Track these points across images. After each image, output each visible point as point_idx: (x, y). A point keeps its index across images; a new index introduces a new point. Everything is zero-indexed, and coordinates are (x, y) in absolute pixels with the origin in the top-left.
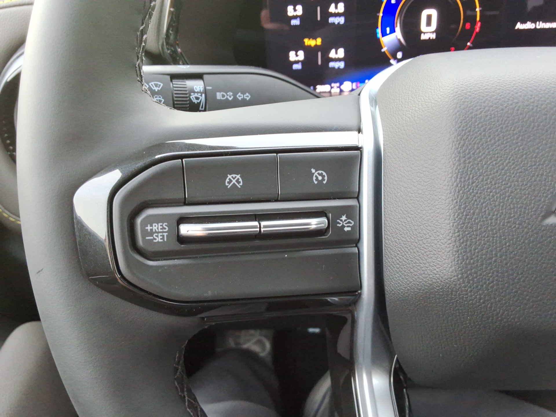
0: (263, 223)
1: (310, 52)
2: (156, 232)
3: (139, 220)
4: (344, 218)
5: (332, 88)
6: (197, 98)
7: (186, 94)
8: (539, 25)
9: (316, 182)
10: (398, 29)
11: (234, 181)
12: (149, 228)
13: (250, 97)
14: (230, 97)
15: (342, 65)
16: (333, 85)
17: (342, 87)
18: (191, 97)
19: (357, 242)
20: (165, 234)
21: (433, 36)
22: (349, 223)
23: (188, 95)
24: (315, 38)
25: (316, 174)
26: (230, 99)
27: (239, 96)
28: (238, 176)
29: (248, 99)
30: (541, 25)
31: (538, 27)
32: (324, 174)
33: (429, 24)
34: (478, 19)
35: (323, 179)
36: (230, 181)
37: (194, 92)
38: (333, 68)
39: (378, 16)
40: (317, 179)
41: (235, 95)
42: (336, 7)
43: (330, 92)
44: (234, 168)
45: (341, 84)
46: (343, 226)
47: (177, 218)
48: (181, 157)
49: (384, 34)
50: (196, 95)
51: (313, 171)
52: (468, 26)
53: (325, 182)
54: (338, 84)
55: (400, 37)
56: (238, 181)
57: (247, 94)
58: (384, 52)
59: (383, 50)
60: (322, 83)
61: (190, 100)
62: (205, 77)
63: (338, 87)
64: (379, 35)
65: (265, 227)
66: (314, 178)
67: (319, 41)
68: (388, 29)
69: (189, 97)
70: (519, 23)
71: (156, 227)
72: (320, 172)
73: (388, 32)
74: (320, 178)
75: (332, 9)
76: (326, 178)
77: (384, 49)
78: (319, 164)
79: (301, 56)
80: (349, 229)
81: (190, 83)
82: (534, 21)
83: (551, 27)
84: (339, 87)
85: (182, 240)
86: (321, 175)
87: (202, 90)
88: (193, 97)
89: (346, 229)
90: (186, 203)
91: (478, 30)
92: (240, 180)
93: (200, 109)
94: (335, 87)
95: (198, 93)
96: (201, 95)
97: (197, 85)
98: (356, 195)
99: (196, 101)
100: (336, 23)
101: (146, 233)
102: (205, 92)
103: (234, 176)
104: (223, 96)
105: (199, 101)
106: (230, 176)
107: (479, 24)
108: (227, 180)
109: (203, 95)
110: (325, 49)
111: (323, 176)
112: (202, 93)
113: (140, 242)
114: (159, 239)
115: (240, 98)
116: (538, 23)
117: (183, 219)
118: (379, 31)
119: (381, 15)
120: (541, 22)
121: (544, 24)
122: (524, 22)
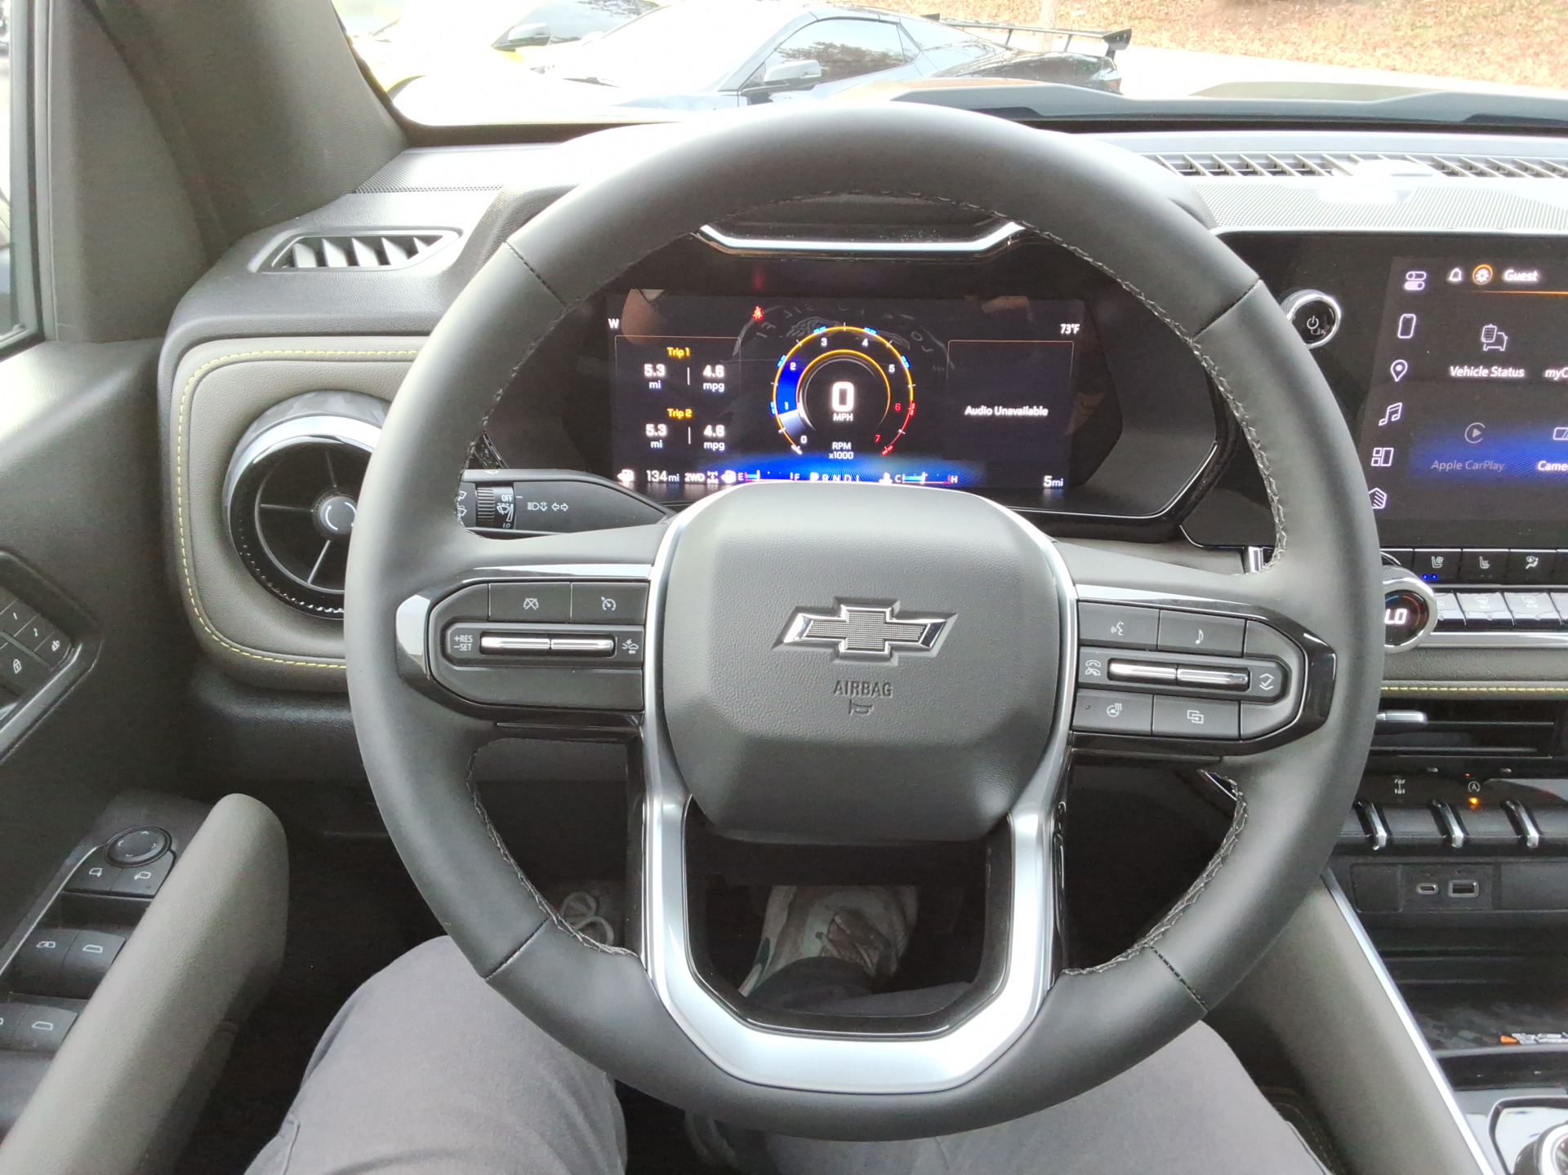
0: (554, 641)
1: (676, 426)
2: (462, 643)
3: (449, 632)
4: (629, 642)
5: (708, 477)
6: (504, 509)
7: (492, 504)
8: (998, 411)
9: (605, 609)
10: (800, 405)
11: (531, 604)
12: (457, 639)
13: (567, 507)
14: (544, 507)
15: (722, 447)
16: (709, 473)
17: (723, 477)
18: (498, 507)
19: (642, 665)
20: (470, 645)
21: (850, 418)
22: (634, 646)
23: (494, 505)
24: (683, 409)
25: (605, 602)
26: (544, 510)
27: (555, 507)
28: (535, 600)
29: (565, 510)
30: (1001, 411)
31: (997, 414)
32: (613, 602)
33: (843, 401)
34: (912, 398)
35: (612, 606)
36: (528, 604)
37: (502, 502)
38: (710, 450)
39: (773, 386)
40: (606, 606)
41: (549, 507)
42: (713, 371)
43: (705, 483)
44: (532, 593)
45: (721, 472)
46: (628, 650)
47: (480, 632)
48: (488, 582)
49: (781, 410)
50: (503, 505)
51: (603, 598)
52: (898, 407)
53: (613, 609)
54: (716, 473)
55: (804, 415)
56: (534, 604)
57: (565, 505)
58: (782, 434)
59: (780, 431)
60: (694, 470)
61: (497, 510)
62: (515, 484)
63: (716, 477)
64: (774, 411)
65: (555, 644)
66: (604, 605)
67: (689, 413)
68: (786, 404)
69: (495, 507)
70: (969, 408)
71: (463, 638)
72: (609, 600)
73: (787, 407)
74: (609, 605)
75: (707, 372)
76: (615, 606)
77: (782, 431)
78: (608, 593)
79: (663, 430)
80: (634, 652)
81: (496, 491)
82: (991, 405)
83: (1015, 414)
84: (718, 477)
85: (483, 650)
86: (610, 602)
87: (511, 499)
88: (500, 507)
89: (631, 652)
90: (488, 620)
91: (912, 413)
92: (537, 603)
93: (507, 520)
94: (713, 477)
95: (505, 503)
96: (509, 506)
97: (506, 494)
98: (643, 623)
99: (502, 512)
100: (713, 391)
101: (454, 643)
102: (515, 501)
103: (531, 599)
104: (535, 506)
105: (506, 512)
106: (527, 600)
107: (913, 405)
108: (525, 603)
109: (512, 506)
110: (697, 424)
111: (612, 604)
112: (510, 503)
113: (449, 650)
114: (464, 648)
115: (555, 509)
116: (996, 407)
117: (485, 633)
118: (774, 404)
119: (776, 384)
120: (1001, 407)
121: (1006, 410)
122: (976, 406)
